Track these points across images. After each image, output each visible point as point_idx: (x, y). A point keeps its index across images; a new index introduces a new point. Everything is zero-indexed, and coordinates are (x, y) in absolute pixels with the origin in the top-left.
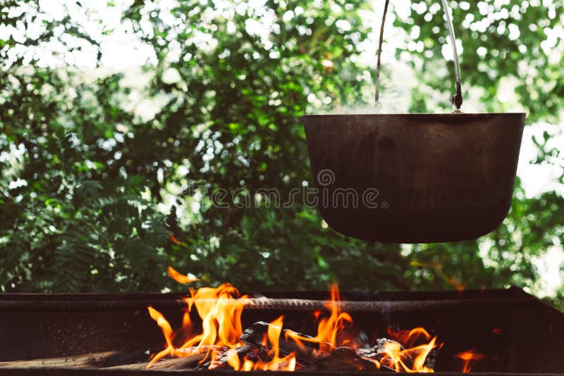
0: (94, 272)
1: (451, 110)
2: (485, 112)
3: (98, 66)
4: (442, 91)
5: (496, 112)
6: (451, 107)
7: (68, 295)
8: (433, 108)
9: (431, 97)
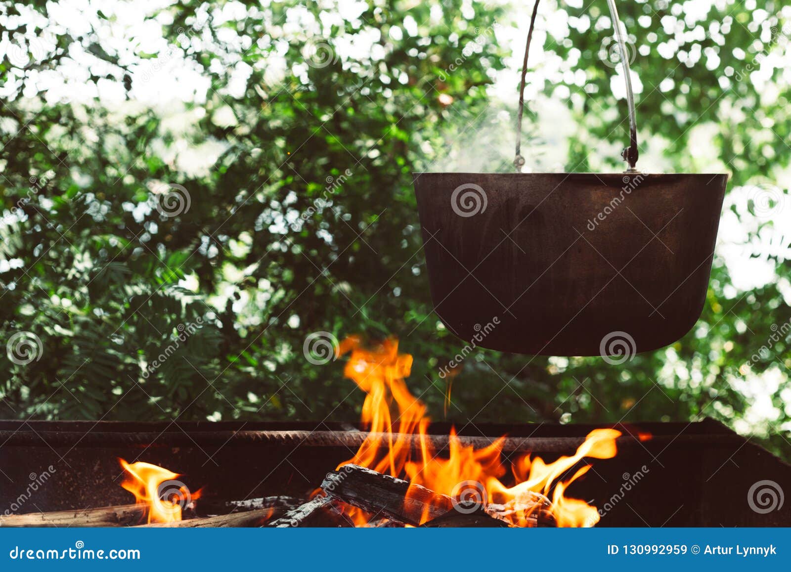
0: (118, 391)
1: (622, 168)
2: (671, 171)
3: (128, 99)
4: (612, 141)
5: (685, 172)
6: (623, 165)
7: (80, 423)
8: (597, 165)
9: (595, 150)
